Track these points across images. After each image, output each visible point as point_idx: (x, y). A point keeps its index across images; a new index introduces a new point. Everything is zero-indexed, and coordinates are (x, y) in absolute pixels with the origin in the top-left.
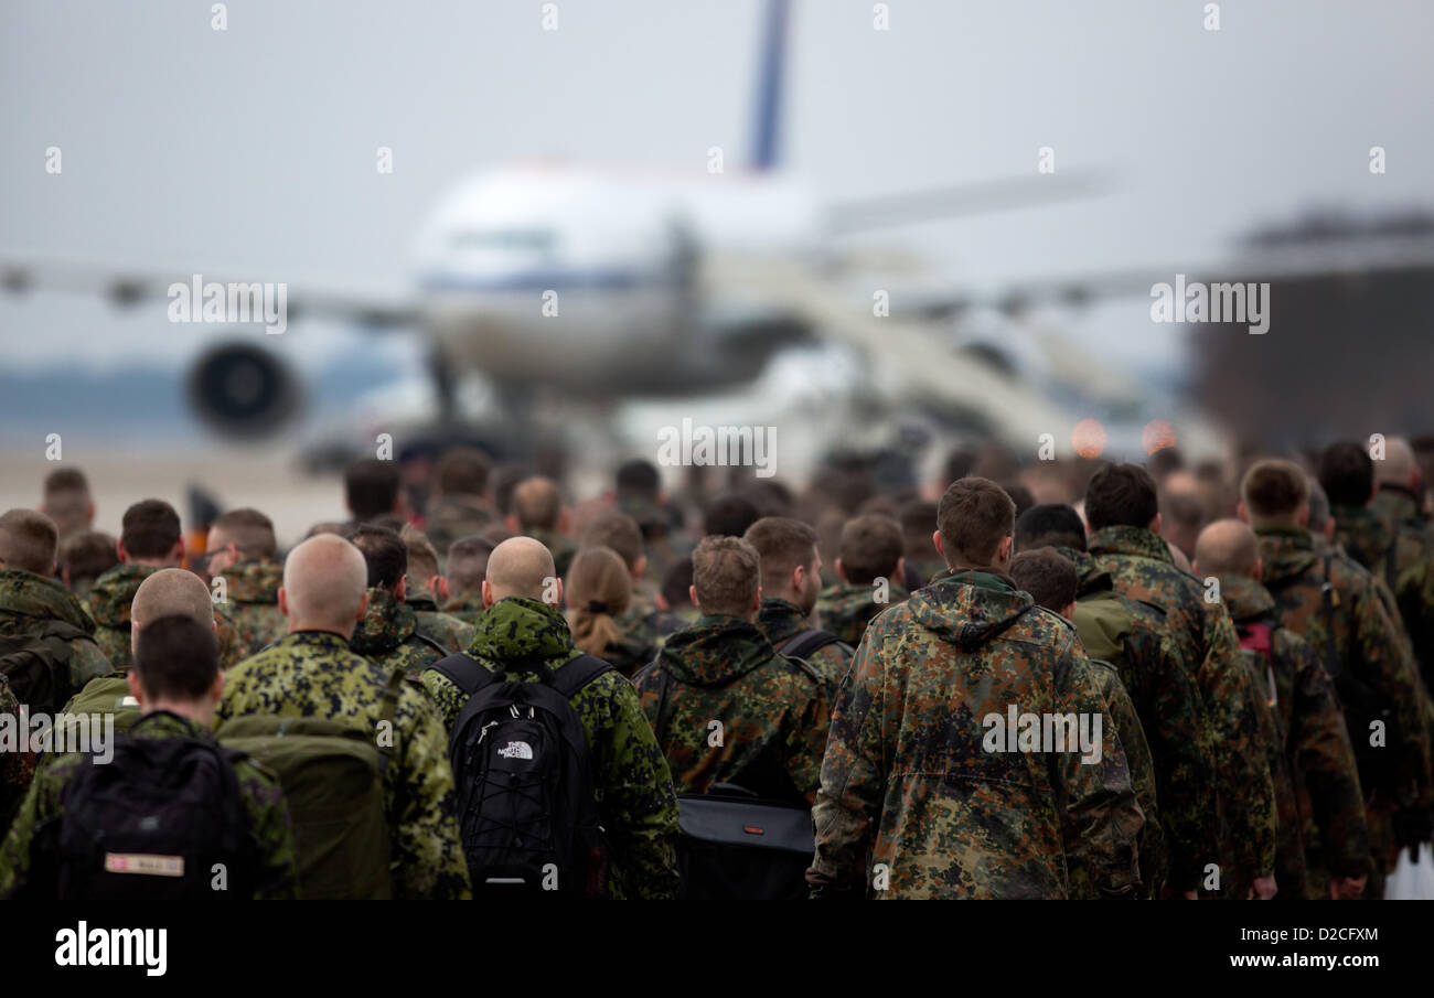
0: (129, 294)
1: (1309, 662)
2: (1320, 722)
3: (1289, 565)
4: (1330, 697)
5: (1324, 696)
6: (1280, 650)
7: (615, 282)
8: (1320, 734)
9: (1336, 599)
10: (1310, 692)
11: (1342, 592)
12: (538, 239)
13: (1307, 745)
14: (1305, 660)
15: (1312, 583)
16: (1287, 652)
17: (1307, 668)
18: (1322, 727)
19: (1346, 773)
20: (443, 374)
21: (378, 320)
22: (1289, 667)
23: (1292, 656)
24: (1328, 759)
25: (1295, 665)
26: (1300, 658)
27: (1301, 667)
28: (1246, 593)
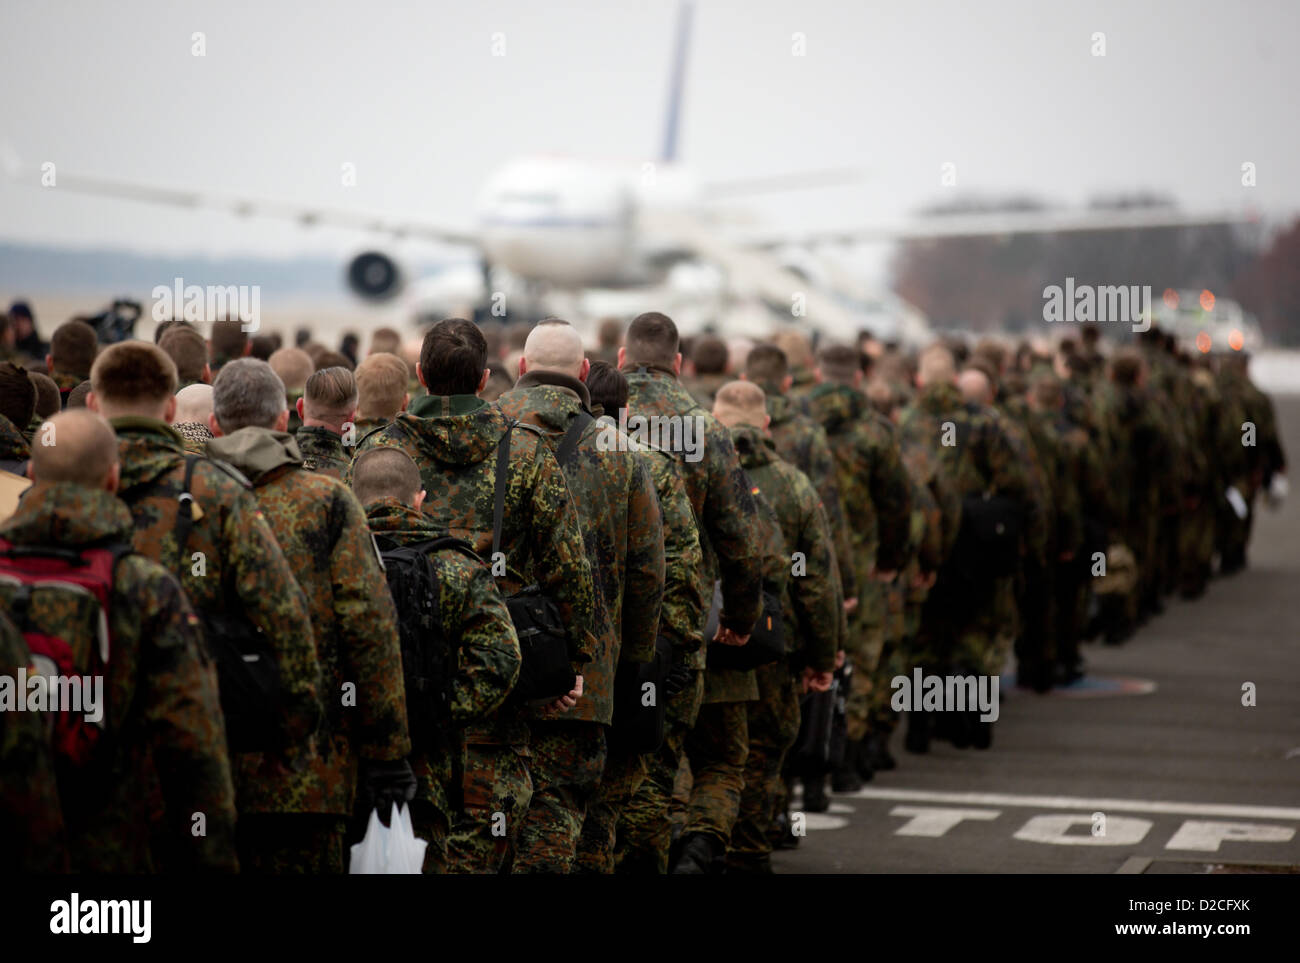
0: (309, 220)
1: (165, 603)
2: (175, 683)
3: (141, 471)
4: (192, 649)
5: (184, 648)
6: (125, 585)
7: (591, 224)
8: (173, 699)
9: (197, 512)
10: (164, 642)
11: (207, 503)
12: (549, 198)
13: (157, 713)
14: (160, 598)
15: (171, 492)
16: (135, 589)
17: (162, 611)
18: (178, 690)
19: (207, 750)
20: (487, 269)
21: (452, 239)
22: (135, 611)
23: (141, 595)
24: (184, 733)
25: (144, 607)
26: (154, 597)
27: (153, 610)
28: (87, 510)
